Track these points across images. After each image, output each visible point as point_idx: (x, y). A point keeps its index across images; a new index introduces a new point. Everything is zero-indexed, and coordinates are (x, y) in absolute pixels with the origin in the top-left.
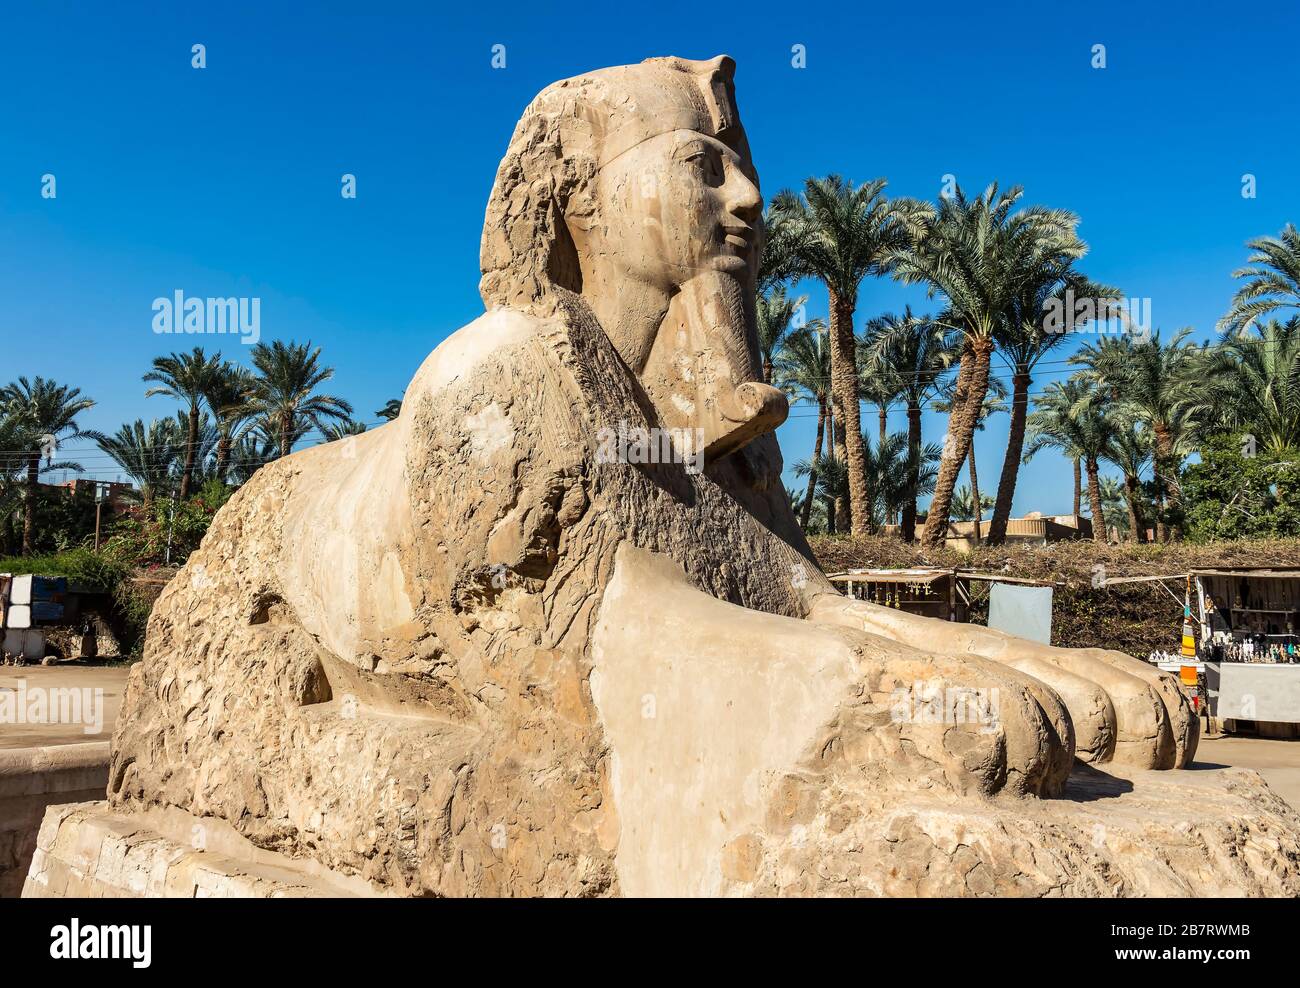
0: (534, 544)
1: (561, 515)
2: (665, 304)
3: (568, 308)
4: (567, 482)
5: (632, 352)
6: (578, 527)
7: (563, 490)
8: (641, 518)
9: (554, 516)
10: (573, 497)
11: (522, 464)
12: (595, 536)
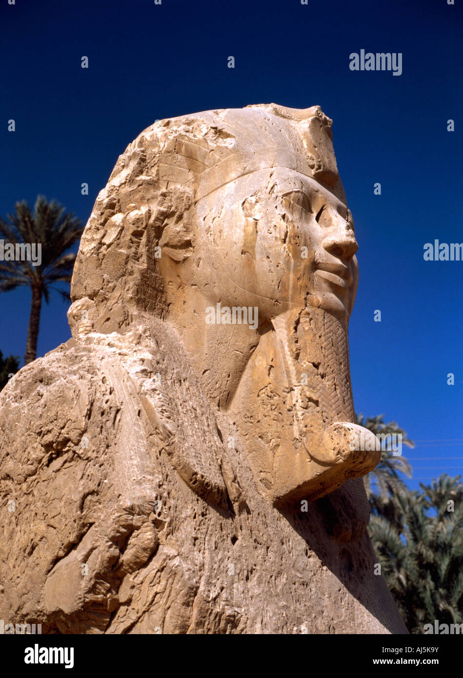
0: (93, 590)
1: (127, 556)
2: (255, 338)
3: (153, 336)
4: (136, 520)
5: (217, 385)
6: (144, 572)
7: (131, 529)
8: (216, 566)
9: (119, 557)
10: (145, 536)
11: (89, 497)
12: (163, 583)
